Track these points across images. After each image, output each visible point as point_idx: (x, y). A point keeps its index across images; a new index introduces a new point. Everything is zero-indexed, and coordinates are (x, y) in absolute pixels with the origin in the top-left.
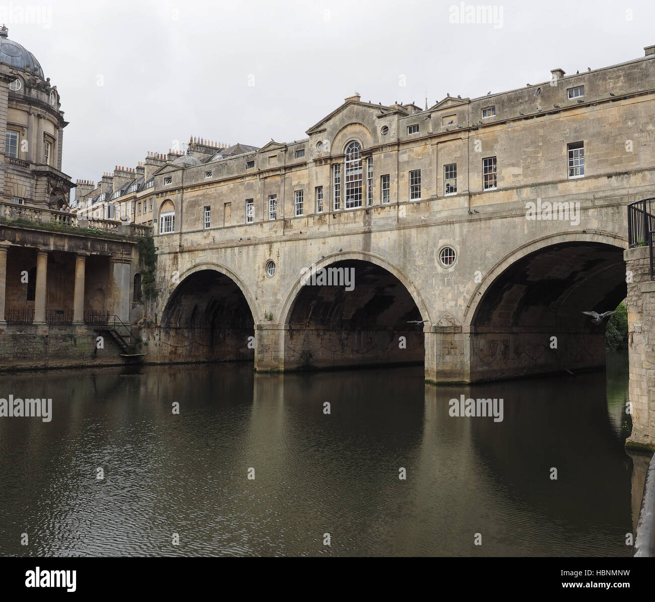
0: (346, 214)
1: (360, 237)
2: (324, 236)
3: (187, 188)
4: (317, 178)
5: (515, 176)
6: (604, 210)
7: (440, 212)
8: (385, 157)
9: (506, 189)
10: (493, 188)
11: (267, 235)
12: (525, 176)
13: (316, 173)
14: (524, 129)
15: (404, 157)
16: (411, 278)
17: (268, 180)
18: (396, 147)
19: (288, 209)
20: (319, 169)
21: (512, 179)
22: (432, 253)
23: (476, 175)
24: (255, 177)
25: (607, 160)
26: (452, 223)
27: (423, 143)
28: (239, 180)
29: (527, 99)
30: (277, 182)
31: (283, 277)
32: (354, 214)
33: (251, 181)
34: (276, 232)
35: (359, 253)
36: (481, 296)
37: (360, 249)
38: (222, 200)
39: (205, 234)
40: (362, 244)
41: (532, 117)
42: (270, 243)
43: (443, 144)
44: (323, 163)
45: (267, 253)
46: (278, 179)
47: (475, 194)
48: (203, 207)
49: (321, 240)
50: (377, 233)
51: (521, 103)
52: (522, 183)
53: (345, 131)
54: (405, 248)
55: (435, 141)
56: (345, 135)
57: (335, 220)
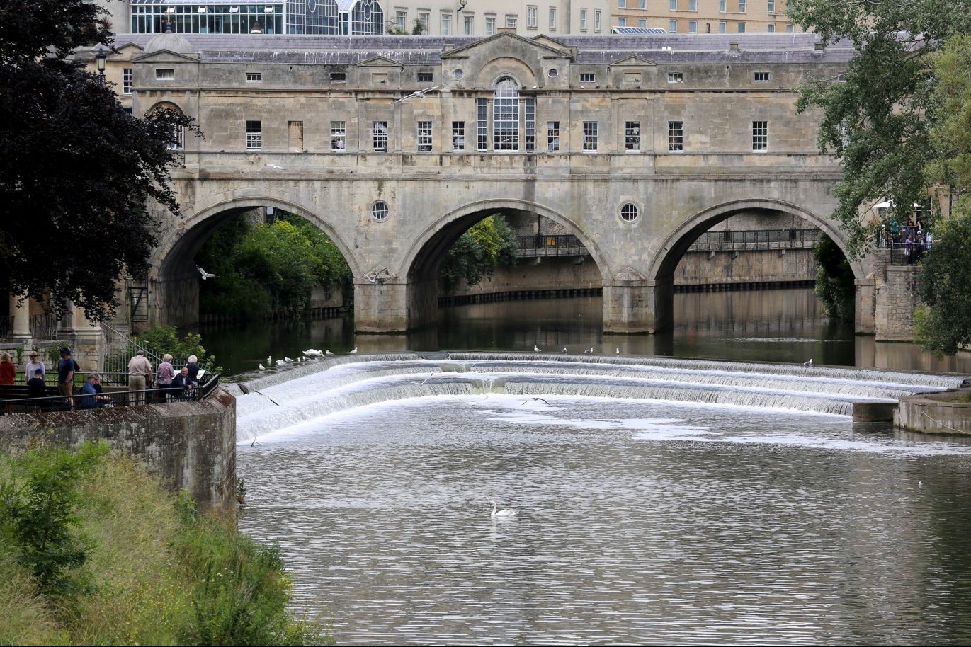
0: (499, 158)
1: (521, 186)
2: (468, 180)
3: (209, 91)
4: (455, 112)
5: (703, 143)
6: (784, 183)
7: (621, 169)
8: (553, 102)
9: (693, 155)
10: (678, 151)
11: (374, 170)
12: (712, 144)
13: (455, 106)
14: (712, 101)
15: (578, 106)
16: (587, 231)
17: (371, 102)
18: (568, 95)
19: (408, 141)
20: (458, 101)
21: (699, 145)
22: (612, 208)
23: (661, 137)
24: (348, 95)
25: (787, 142)
26: (637, 181)
27: (601, 95)
28: (318, 95)
29: (716, 73)
30: (386, 107)
31: (402, 223)
32: (511, 159)
33: (340, 99)
34: (390, 168)
35: (520, 202)
36: (666, 252)
37: (520, 197)
38: (284, 117)
39: (251, 158)
40: (522, 192)
41: (721, 92)
42: (380, 182)
43: (625, 101)
44: (465, 95)
45: (375, 192)
46: (389, 103)
47: (660, 155)
48: (244, 121)
49: (463, 184)
50: (543, 183)
51: (710, 76)
52: (709, 151)
53: (495, 63)
54: (578, 200)
55: (616, 96)
56: (495, 68)
57: (482, 163)
